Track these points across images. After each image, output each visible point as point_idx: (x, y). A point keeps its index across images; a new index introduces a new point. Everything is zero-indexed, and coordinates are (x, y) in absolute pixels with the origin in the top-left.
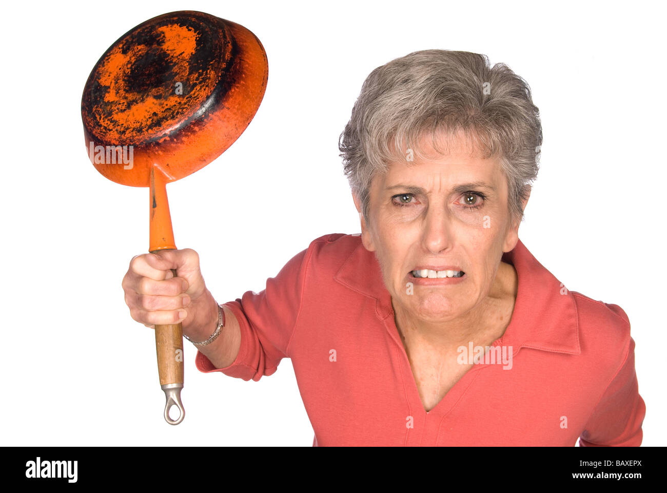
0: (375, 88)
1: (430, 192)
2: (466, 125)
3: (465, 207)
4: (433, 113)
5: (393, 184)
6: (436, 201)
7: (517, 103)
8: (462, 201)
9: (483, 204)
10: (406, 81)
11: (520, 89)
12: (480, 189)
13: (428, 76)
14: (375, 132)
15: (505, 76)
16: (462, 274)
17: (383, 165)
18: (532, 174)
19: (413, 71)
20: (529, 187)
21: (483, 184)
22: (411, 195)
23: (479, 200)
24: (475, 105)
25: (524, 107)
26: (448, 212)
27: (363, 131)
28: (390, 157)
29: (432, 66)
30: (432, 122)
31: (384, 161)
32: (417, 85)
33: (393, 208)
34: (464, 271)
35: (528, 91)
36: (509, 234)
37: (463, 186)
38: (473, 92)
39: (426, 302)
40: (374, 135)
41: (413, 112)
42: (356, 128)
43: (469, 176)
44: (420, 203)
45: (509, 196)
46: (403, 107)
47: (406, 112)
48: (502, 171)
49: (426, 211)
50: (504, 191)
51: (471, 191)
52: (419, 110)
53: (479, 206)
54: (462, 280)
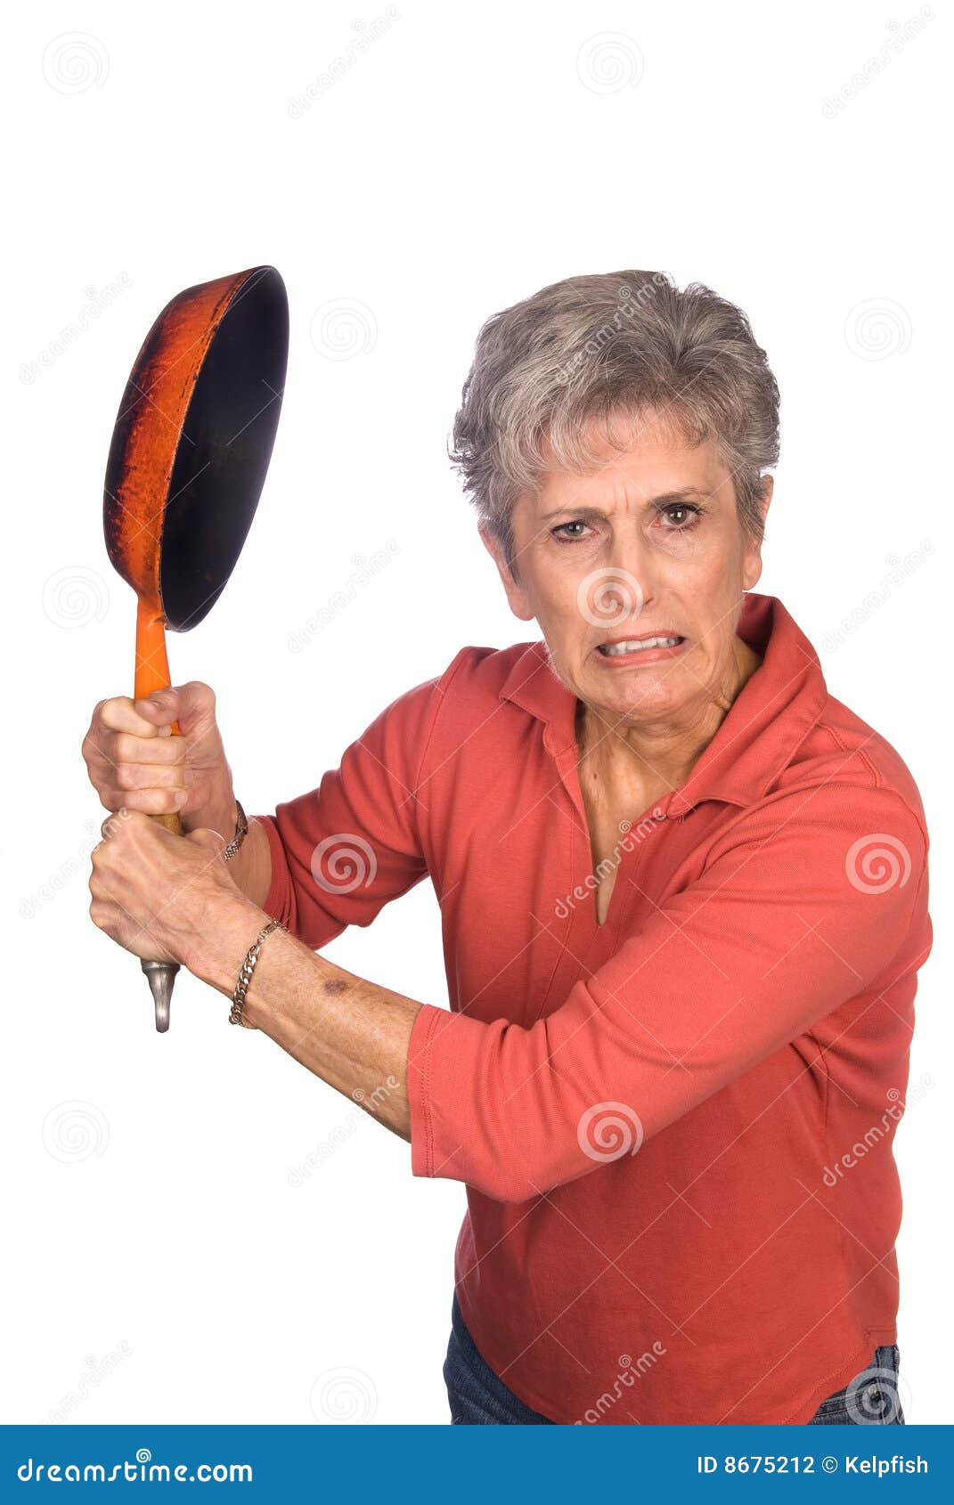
0: (498, 355)
1: (612, 514)
2: (655, 398)
3: (671, 530)
4: (600, 390)
5: (551, 508)
6: (625, 528)
7: (731, 348)
8: (665, 521)
9: (698, 521)
10: (550, 340)
11: (732, 324)
12: (689, 499)
13: (585, 329)
14: (512, 428)
15: (706, 304)
16: (681, 640)
17: (531, 481)
18: (770, 458)
19: (558, 322)
20: (770, 479)
21: (693, 490)
22: (582, 523)
23: (691, 516)
24: (665, 364)
25: (742, 354)
26: (646, 542)
27: (490, 429)
28: (543, 465)
29: (589, 310)
30: (602, 402)
31: (533, 473)
32: (570, 345)
33: (556, 547)
34: (683, 635)
35: (746, 321)
36: (747, 560)
37: (662, 498)
38: (659, 342)
39: (628, 692)
40: (513, 432)
41: (570, 391)
42: (476, 424)
43: (670, 482)
44: (598, 533)
45: (738, 500)
46: (553, 385)
47: (559, 391)
48: (722, 463)
49: (609, 545)
50: (728, 495)
51: (677, 504)
52: (579, 385)
53: (692, 524)
54: (684, 650)
